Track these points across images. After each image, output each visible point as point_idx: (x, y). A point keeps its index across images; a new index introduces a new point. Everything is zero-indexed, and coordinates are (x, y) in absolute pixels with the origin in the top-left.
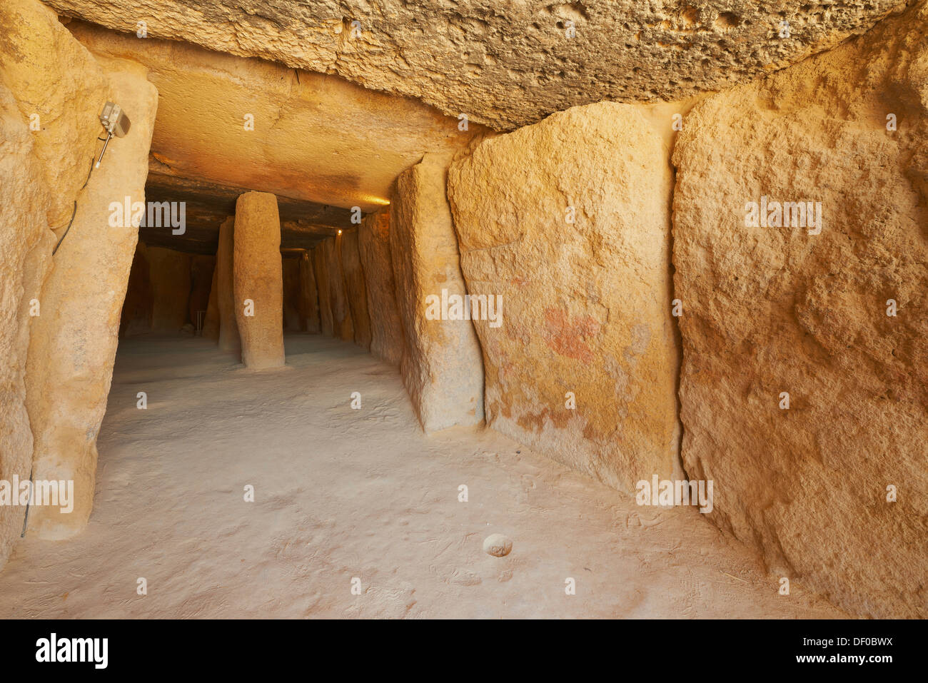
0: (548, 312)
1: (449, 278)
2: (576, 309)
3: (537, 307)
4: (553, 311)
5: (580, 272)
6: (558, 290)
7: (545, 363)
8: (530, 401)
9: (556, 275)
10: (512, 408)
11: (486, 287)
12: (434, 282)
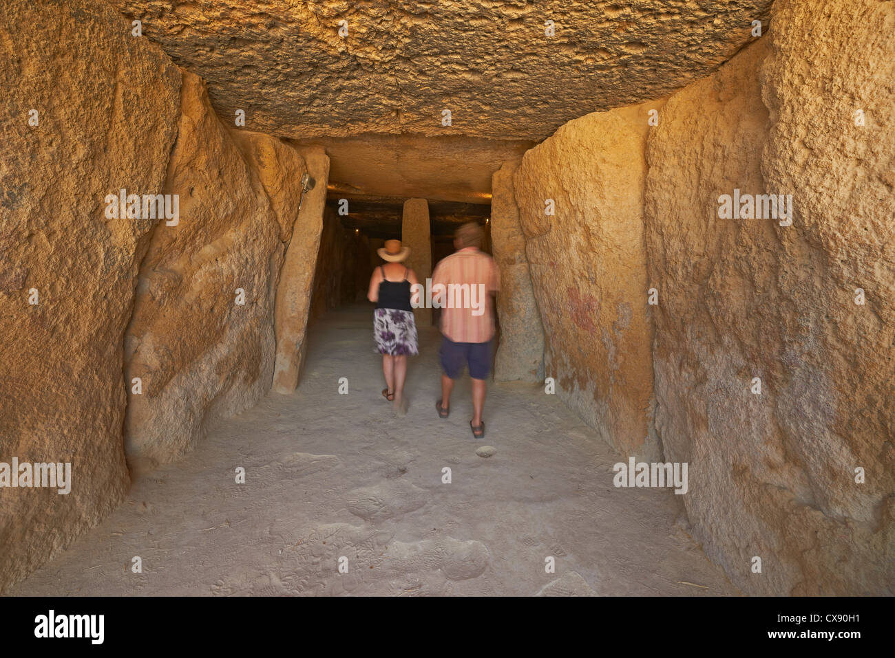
0: (569, 290)
1: (517, 261)
2: (584, 288)
3: (563, 287)
4: (572, 289)
5: (583, 257)
6: (573, 272)
7: (571, 332)
8: (566, 365)
9: (570, 259)
10: (558, 371)
11: (538, 269)
12: (505, 265)
